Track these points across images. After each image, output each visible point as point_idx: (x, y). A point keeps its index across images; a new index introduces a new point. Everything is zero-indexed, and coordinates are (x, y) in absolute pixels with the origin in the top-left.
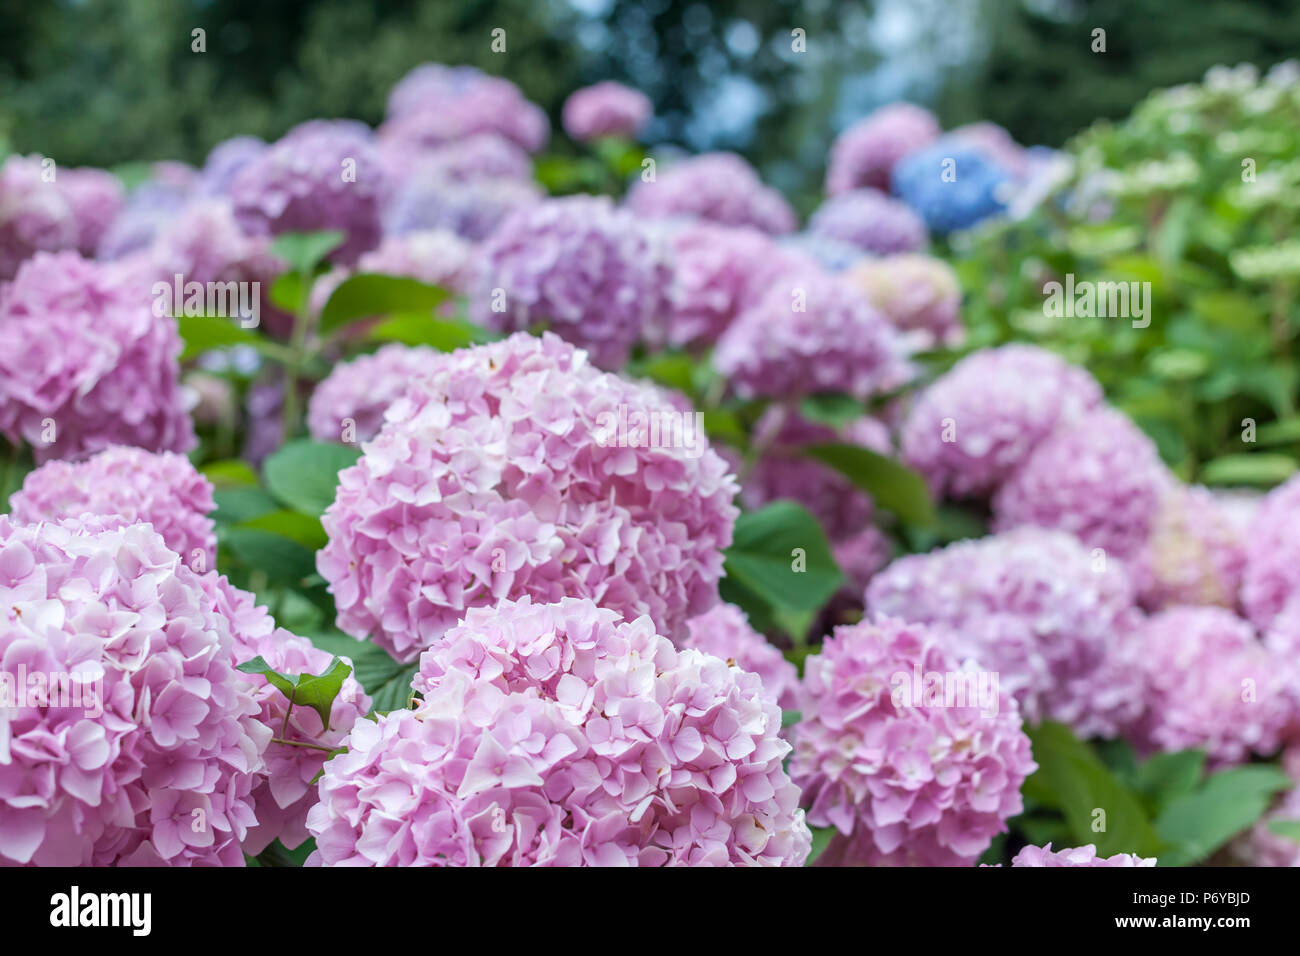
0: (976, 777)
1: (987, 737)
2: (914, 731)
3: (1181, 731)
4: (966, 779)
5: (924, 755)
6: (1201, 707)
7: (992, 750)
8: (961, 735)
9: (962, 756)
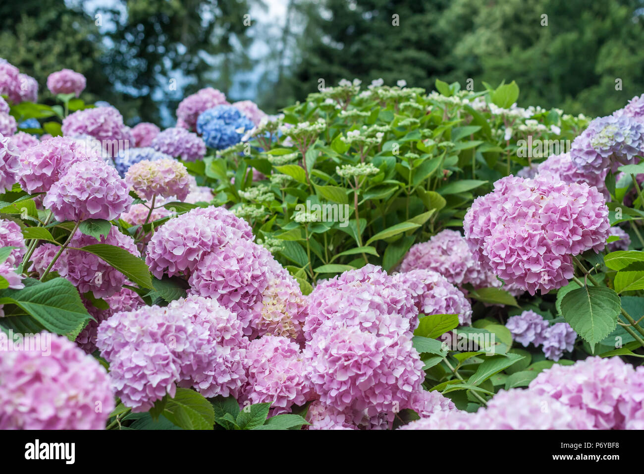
0: (79, 414)
1: (87, 393)
2: (48, 390)
3: (260, 393)
4: (73, 414)
5: (51, 401)
6: (270, 383)
7: (88, 400)
8: (73, 392)
9: (72, 403)
